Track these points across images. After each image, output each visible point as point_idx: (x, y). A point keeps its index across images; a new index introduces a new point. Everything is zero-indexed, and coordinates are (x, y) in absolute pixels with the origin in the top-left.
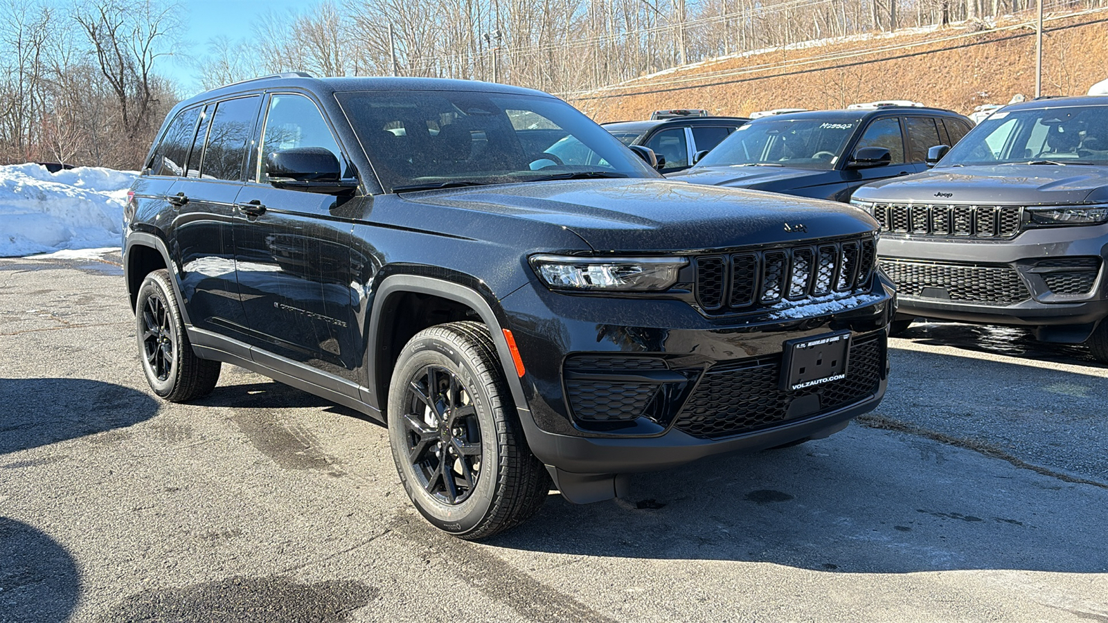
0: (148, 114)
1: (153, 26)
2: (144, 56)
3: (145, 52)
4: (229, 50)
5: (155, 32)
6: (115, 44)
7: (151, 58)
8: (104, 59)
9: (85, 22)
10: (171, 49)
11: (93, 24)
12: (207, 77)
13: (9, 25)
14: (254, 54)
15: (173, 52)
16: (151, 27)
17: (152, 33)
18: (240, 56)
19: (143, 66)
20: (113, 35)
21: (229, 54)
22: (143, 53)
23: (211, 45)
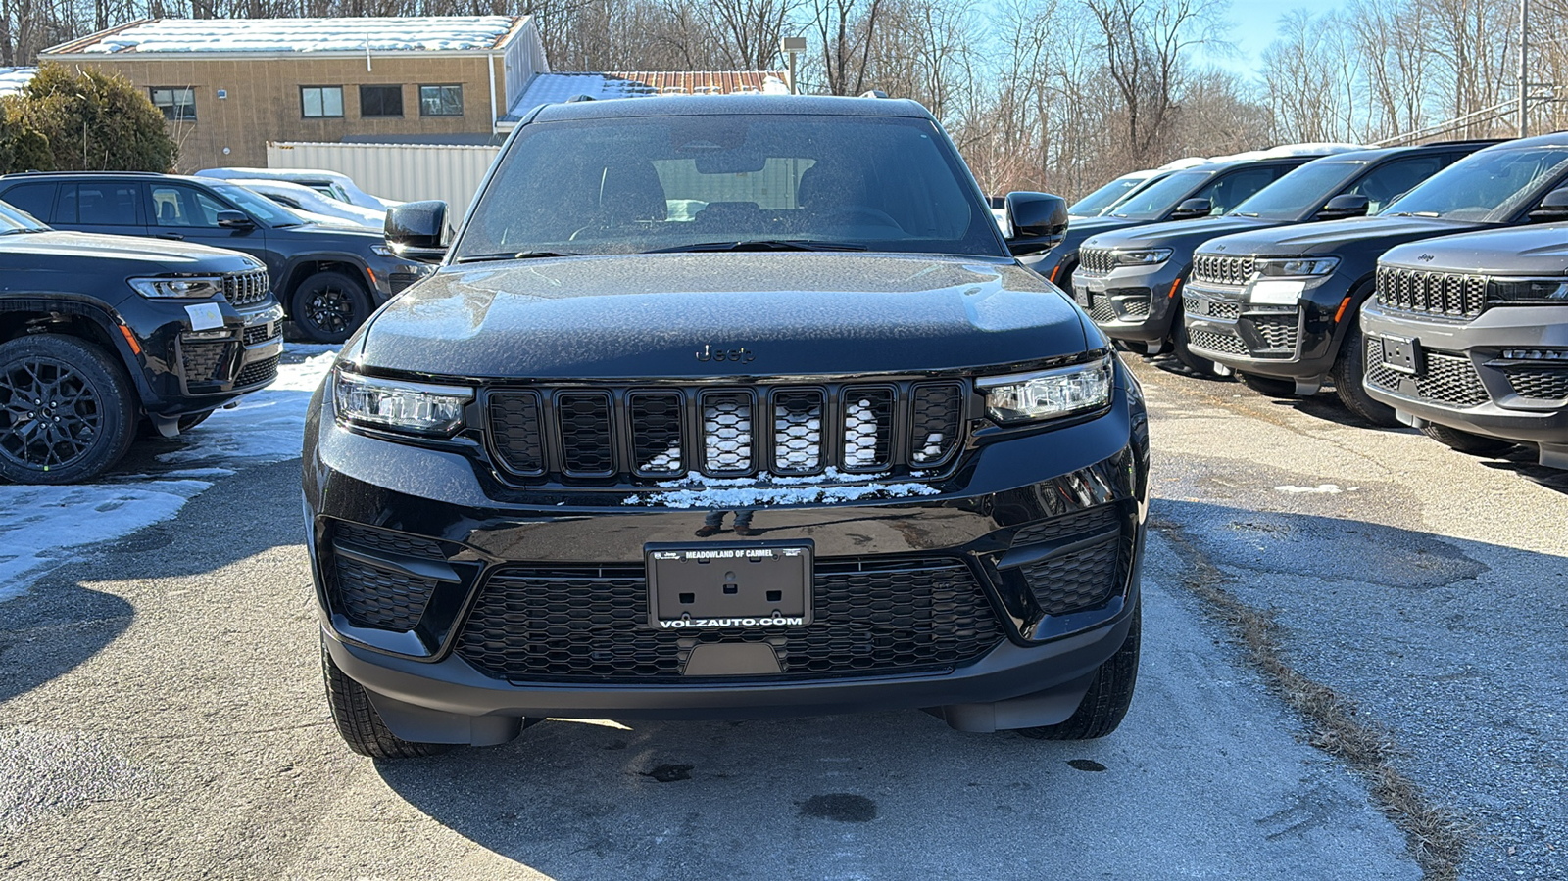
0: (1164, 127)
1: (1184, 5)
2: (1167, 46)
3: (1168, 42)
4: (1307, 29)
5: (1185, 13)
6: (1131, 33)
7: (1176, 49)
8: (1116, 54)
9: (1096, 7)
10: (1203, 36)
11: (1106, 9)
12: (1275, 69)
13: (1008, 20)
14: (1344, 33)
15: (1205, 38)
16: (1181, 6)
17: (1182, 14)
18: (1322, 37)
19: (1165, 61)
20: (1128, 22)
21: (1308, 35)
22: (1166, 43)
23: (1282, 24)
